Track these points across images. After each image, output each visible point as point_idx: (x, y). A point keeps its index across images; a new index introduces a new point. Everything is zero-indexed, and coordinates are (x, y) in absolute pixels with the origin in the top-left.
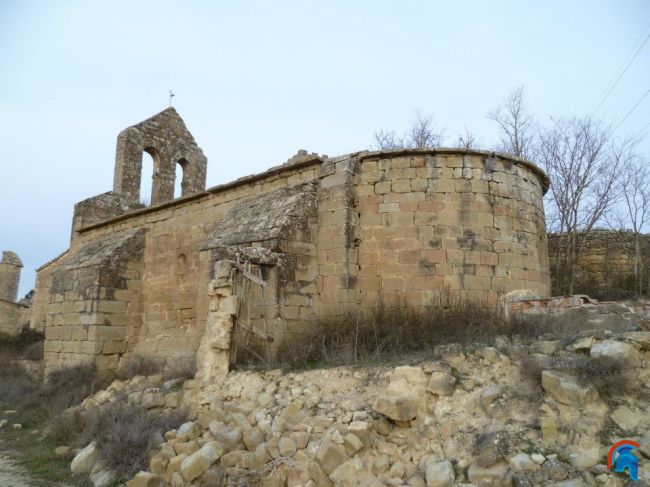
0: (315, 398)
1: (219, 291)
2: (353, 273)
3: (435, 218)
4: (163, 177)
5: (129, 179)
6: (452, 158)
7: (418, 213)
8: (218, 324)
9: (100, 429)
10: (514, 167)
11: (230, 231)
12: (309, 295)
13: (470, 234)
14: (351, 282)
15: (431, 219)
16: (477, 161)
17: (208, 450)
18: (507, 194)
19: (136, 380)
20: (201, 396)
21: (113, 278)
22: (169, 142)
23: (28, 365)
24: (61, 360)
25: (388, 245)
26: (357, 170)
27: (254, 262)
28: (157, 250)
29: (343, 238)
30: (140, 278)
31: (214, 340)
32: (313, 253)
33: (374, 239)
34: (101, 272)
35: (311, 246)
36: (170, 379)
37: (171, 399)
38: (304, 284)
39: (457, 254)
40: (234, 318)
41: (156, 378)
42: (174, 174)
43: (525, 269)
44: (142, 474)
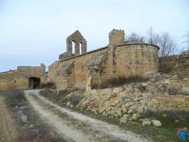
0: (104, 93)
1: (89, 75)
2: (115, 70)
3: (131, 58)
4: (77, 47)
5: (70, 49)
6: (134, 45)
7: (127, 57)
8: (89, 81)
9: (71, 99)
10: (148, 46)
11: (91, 63)
12: (106, 75)
13: (138, 61)
14: (114, 72)
15: (130, 58)
16: (140, 45)
17: (87, 101)
18: (146, 52)
19: (75, 92)
20: (86, 94)
21: (69, 72)
22: (77, 39)
23: (52, 90)
24: (60, 89)
25: (121, 64)
26: (115, 49)
27: (95, 69)
28: (77, 66)
29: (112, 63)
30: (74, 72)
31: (88, 84)
32: (107, 66)
33: (119, 63)
34: (67, 71)
35: (106, 65)
36: (81, 91)
37: (82, 95)
38: (105, 72)
39: (135, 65)
40: (91, 80)
41: (79, 91)
42: (79, 46)
43: (150, 67)
44: (78, 105)
